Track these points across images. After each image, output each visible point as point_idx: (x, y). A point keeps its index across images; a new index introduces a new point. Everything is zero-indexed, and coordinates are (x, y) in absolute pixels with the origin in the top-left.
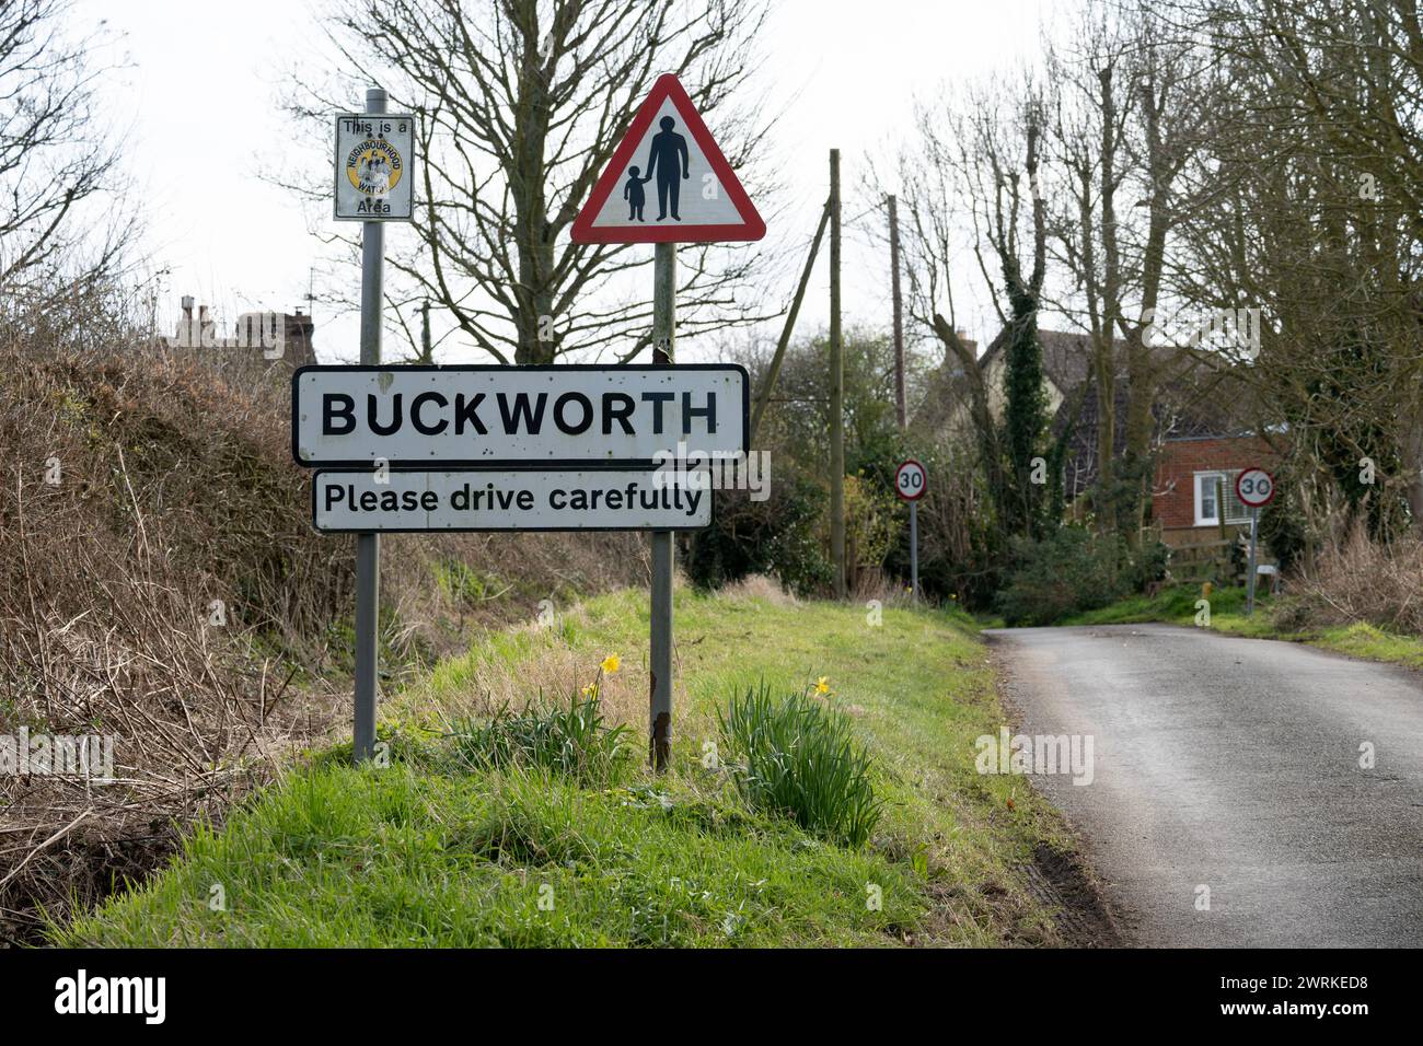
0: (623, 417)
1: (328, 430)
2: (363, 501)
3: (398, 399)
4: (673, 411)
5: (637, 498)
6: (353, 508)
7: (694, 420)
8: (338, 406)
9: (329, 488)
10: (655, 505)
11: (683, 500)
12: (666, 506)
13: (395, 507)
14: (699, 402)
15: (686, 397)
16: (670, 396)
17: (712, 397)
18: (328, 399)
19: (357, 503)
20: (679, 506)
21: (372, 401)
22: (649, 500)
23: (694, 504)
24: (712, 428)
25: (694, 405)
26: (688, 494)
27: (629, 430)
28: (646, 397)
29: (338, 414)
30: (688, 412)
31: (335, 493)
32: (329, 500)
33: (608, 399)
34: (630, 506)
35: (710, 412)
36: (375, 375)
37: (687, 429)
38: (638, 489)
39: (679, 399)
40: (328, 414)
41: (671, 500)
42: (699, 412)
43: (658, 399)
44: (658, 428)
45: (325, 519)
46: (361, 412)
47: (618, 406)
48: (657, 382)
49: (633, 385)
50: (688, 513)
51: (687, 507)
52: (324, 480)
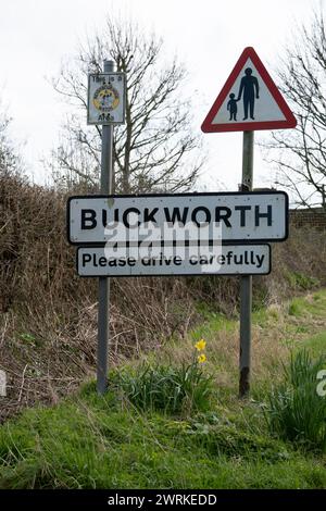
0: (225, 218)
1: (84, 227)
2: (100, 262)
3: (117, 211)
4: (250, 215)
5: (232, 259)
6: (95, 265)
7: (261, 219)
8: (88, 215)
9: (84, 255)
10: (241, 263)
11: (255, 259)
12: (247, 263)
13: (115, 265)
14: (263, 210)
15: (257, 207)
16: (249, 208)
17: (270, 208)
18: (84, 212)
19: (97, 263)
20: (253, 263)
21: (104, 212)
22: (238, 260)
23: (261, 262)
24: (270, 224)
25: (260, 212)
26: (258, 257)
27: (228, 225)
28: (237, 208)
29: (88, 219)
30: (258, 215)
31: (87, 258)
32: (84, 261)
33: (218, 209)
34: (229, 263)
35: (269, 215)
36: (106, 200)
37: (257, 224)
39: (253, 209)
40: (84, 219)
41: (249, 260)
42: (263, 215)
43: (243, 209)
44: (243, 224)
45: (82, 271)
46: (99, 219)
47: (223, 213)
48: (243, 200)
49: (231, 203)
50: (259, 267)
51: (257, 263)
52: (82, 251)
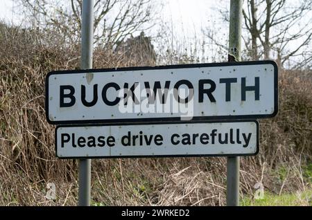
0: (209, 92)
1: (62, 105)
2: (79, 142)
3: (96, 87)
4: (236, 88)
5: (216, 138)
6: (74, 146)
7: (247, 93)
8: (67, 92)
9: (63, 135)
10: (226, 142)
11: (241, 138)
12: (232, 142)
13: (94, 145)
14: (250, 83)
15: (243, 80)
16: (235, 80)
17: (257, 79)
18: (62, 88)
19: (76, 143)
20: (239, 142)
21: (83, 88)
22: (223, 139)
23: (247, 141)
24: (257, 98)
25: (247, 85)
26: (244, 135)
27: (212, 99)
28: (222, 81)
29: (67, 96)
30: (245, 89)
31: (66, 138)
32: (63, 141)
33: (202, 82)
34: (213, 143)
35: (256, 89)
36: (85, 74)
37: (243, 98)
38: (217, 133)
39: (239, 81)
40: (62, 96)
41: (235, 139)
42: (250, 88)
43: (228, 82)
44: (228, 99)
45: (62, 152)
46: (78, 95)
47: (207, 86)
48: (227, 72)
49: (215, 75)
50: (244, 146)
51: (244, 143)
52: (61, 131)
